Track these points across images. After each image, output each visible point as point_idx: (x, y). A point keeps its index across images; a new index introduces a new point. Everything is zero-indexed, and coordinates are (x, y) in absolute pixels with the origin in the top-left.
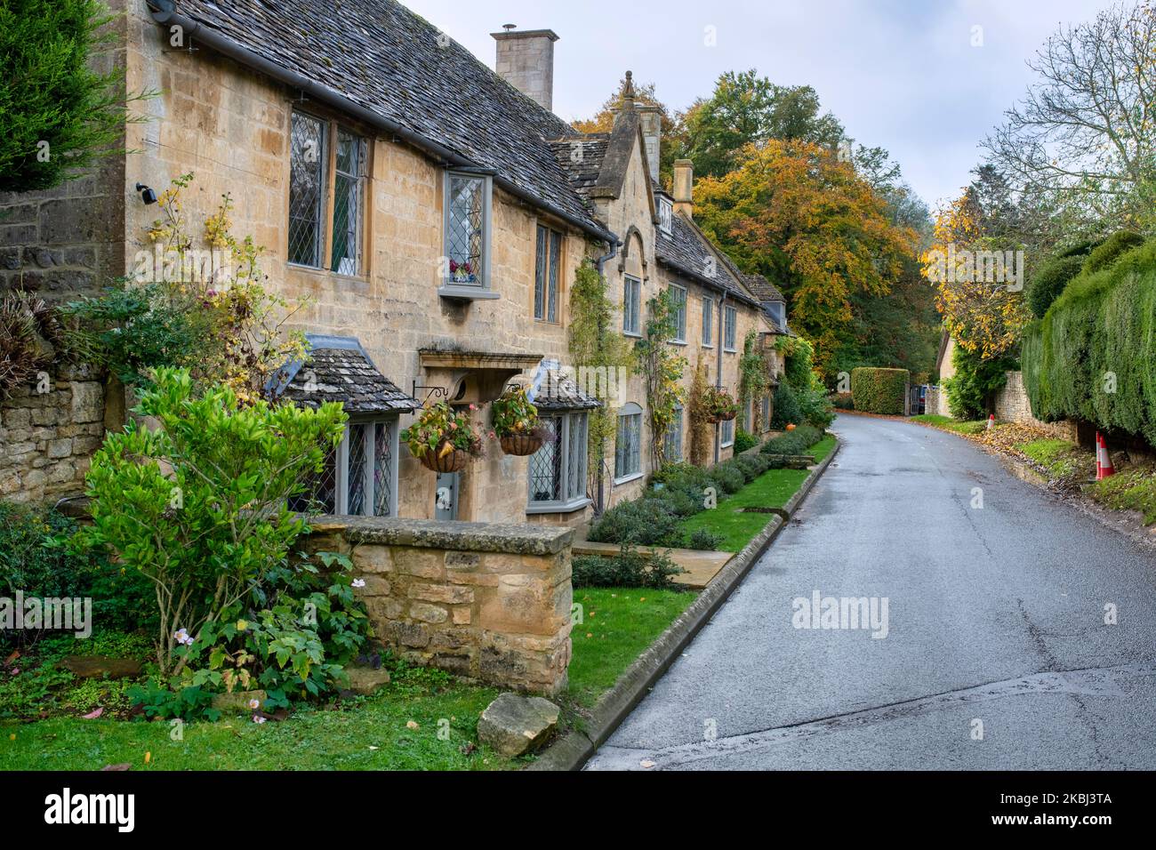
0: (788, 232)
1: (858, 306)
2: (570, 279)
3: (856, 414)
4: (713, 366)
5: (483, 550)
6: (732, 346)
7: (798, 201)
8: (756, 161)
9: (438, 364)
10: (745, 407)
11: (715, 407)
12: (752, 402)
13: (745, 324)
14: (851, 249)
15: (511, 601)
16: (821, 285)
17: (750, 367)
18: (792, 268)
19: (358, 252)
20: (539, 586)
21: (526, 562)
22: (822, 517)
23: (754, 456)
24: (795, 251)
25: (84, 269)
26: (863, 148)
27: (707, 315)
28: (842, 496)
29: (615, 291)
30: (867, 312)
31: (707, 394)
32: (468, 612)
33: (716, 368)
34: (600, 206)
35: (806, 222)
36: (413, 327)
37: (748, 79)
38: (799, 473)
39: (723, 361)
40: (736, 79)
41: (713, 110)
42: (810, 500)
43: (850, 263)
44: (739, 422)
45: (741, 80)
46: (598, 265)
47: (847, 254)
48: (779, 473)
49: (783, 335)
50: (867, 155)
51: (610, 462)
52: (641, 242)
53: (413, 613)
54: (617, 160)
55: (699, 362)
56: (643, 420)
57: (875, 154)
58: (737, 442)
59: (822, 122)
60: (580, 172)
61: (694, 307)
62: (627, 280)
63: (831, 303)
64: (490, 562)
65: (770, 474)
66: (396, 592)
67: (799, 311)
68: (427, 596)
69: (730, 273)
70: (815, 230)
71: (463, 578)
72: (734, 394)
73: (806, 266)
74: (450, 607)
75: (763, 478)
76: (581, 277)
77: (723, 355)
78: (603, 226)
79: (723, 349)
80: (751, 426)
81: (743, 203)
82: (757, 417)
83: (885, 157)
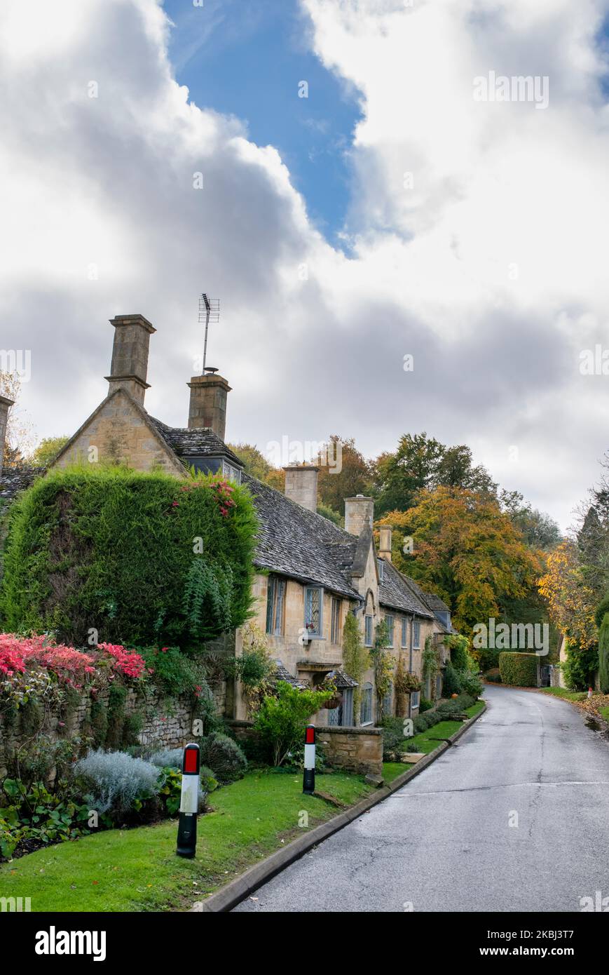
0: (452, 553)
1: (504, 605)
2: (344, 622)
3: (502, 686)
4: (407, 659)
5: (360, 734)
6: (418, 646)
7: (459, 530)
8: (429, 500)
9: (304, 669)
10: (426, 683)
11: (409, 684)
12: (429, 680)
13: (426, 631)
14: (497, 565)
15: (367, 749)
16: (477, 591)
17: (428, 657)
18: (455, 579)
19: (280, 625)
20: (376, 745)
21: (372, 737)
22: (469, 744)
23: (433, 713)
24: (457, 567)
25: (220, 643)
26: (505, 492)
27: (404, 629)
28: (481, 735)
29: (362, 626)
30: (510, 610)
31: (405, 676)
32: (354, 753)
33: (409, 660)
34: (354, 581)
35: (465, 545)
36: (295, 654)
37: (421, 439)
38: (458, 723)
39: (413, 654)
40: (413, 439)
41: (397, 461)
42: (464, 736)
43: (495, 576)
44: (422, 693)
45: (415, 439)
46: (354, 612)
47: (494, 569)
48: (447, 723)
49: (449, 634)
50: (508, 497)
51: (359, 715)
52: (373, 596)
53: (337, 753)
54: (362, 556)
55: (400, 657)
56: (373, 692)
57: (514, 496)
58: (420, 705)
59: (477, 471)
60: (343, 561)
61: (398, 625)
62: (366, 617)
63: (483, 604)
64: (361, 737)
65: (442, 724)
66: (332, 747)
67: (462, 610)
68: (342, 748)
69: (415, 597)
70: (471, 551)
71: (353, 742)
72: (419, 675)
73: (465, 577)
74: (349, 751)
75: (437, 726)
76: (348, 620)
77: (413, 651)
78: (356, 592)
79: (413, 648)
80: (429, 695)
81: (420, 530)
82: (433, 689)
83: (521, 499)
